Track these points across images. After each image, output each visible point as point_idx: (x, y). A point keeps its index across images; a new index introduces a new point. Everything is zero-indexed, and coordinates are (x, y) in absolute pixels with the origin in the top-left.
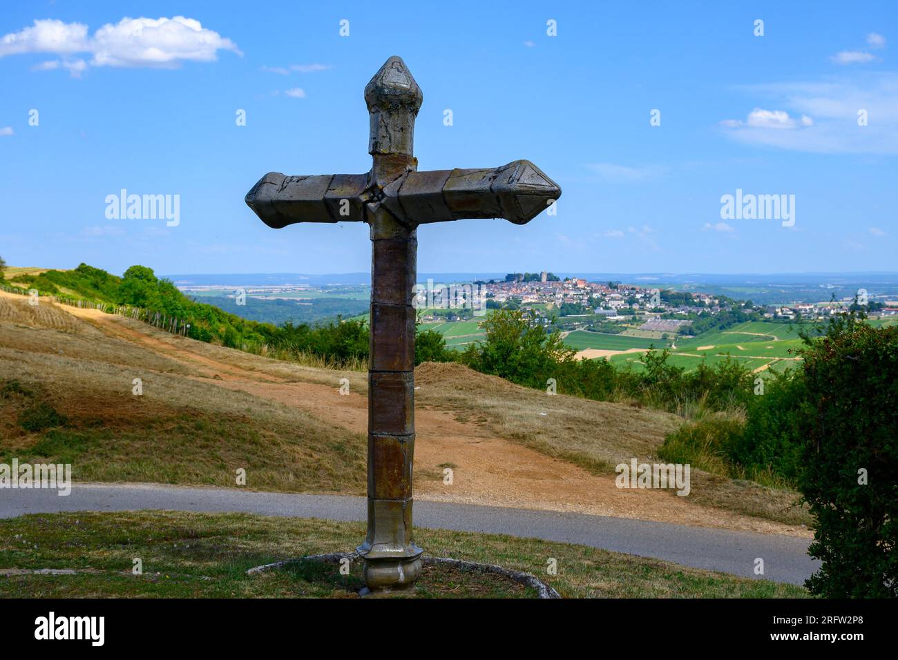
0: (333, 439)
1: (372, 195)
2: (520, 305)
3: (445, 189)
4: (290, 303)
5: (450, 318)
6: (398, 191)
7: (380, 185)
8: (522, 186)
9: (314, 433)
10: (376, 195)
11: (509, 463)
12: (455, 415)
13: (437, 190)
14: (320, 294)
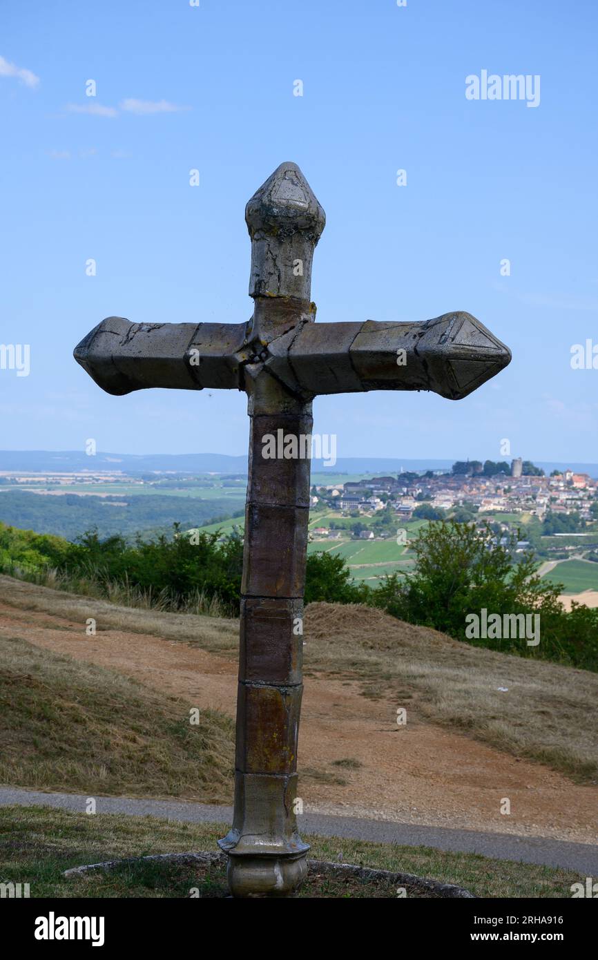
0: (168, 716)
1: (252, 353)
2: (475, 515)
3: (353, 348)
4: (90, 502)
5: (357, 534)
6: (289, 349)
7: (263, 340)
8: (457, 348)
9: (138, 706)
10: (258, 353)
11: (444, 763)
12: (361, 687)
13: (342, 349)
14: (139, 488)
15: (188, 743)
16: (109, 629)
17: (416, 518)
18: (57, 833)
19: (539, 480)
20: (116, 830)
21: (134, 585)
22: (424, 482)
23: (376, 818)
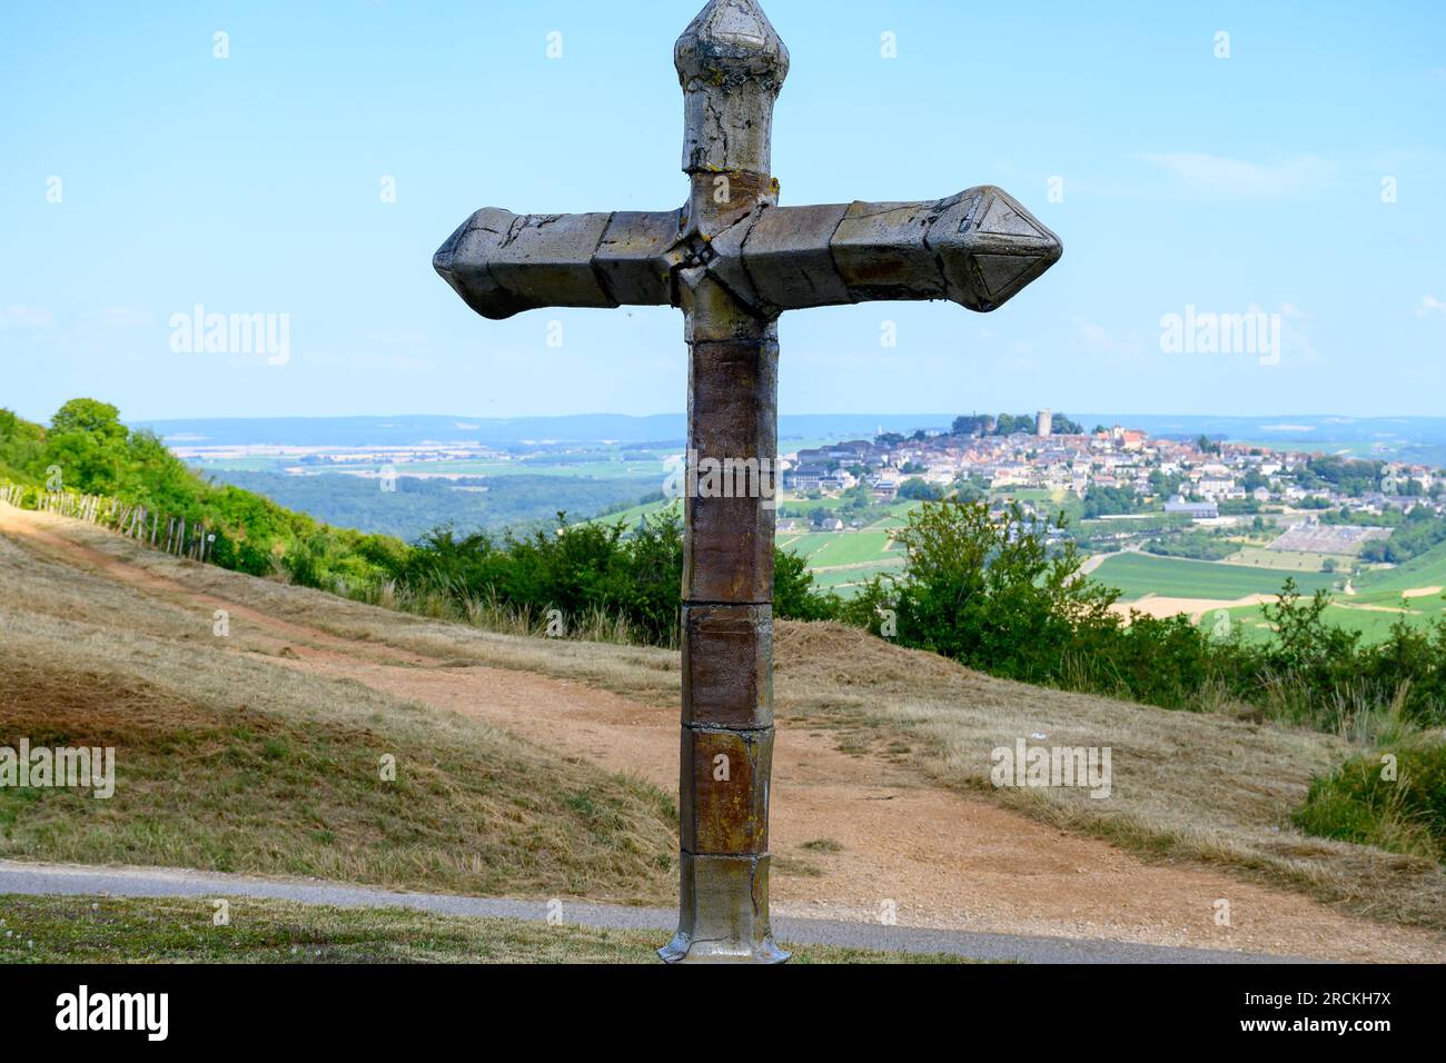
0: (564, 784)
1: (689, 253)
2: (986, 492)
3: (835, 241)
5: (818, 524)
6: (742, 245)
7: (705, 233)
8: (984, 238)
9: (522, 771)
10: (698, 253)
11: (960, 841)
12: (836, 739)
13: (819, 243)
15: (595, 821)
16: (473, 664)
17: (902, 498)
18: (427, 944)
19: (1076, 439)
20: (508, 939)
21: (503, 602)
22: (913, 446)
23: (867, 921)
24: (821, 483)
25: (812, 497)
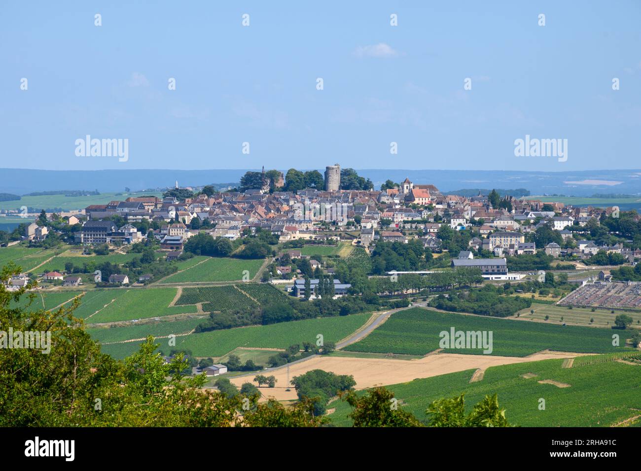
17: (189, 253)
19: (365, 195)
22: (201, 202)
24: (108, 239)
25: (99, 253)
